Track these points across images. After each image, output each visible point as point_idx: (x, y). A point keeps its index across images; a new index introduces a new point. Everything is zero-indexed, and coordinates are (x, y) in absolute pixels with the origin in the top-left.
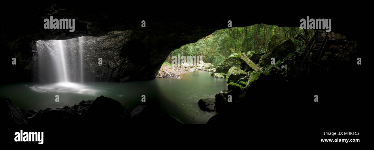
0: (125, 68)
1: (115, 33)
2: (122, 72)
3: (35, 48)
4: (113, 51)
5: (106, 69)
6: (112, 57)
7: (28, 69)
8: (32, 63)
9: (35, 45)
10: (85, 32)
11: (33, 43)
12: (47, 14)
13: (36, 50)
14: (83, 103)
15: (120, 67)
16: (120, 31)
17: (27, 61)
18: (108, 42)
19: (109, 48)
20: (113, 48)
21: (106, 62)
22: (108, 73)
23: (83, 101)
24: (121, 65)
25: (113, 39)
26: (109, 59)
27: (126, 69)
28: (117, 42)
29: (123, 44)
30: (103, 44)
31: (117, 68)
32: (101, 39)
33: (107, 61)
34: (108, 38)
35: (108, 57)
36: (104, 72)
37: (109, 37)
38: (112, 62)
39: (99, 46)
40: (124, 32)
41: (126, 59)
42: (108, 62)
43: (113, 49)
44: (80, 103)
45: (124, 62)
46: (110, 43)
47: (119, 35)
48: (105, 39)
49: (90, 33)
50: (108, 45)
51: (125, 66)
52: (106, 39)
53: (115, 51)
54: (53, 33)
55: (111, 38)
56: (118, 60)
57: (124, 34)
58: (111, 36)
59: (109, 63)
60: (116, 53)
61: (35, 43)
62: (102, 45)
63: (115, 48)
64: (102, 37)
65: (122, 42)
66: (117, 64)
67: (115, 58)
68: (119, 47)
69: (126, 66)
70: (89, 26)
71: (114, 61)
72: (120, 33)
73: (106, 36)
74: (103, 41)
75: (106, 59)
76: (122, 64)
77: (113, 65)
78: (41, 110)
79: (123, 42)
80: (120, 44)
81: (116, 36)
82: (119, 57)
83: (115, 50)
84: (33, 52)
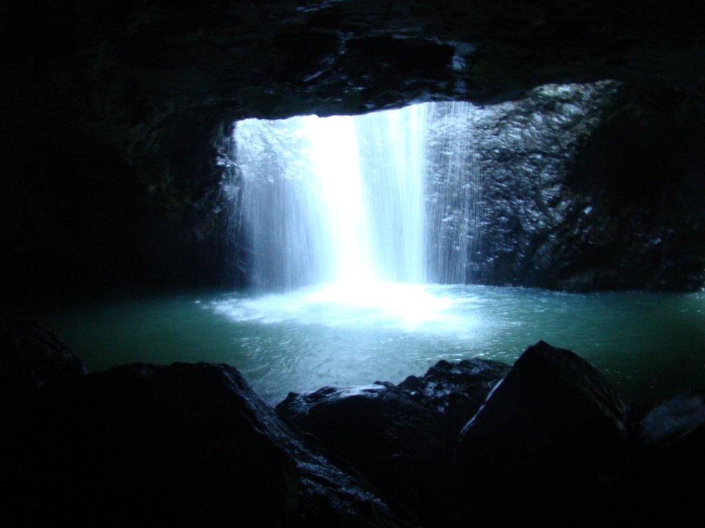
0: (579, 236)
1: (548, 91)
2: (566, 250)
3: (230, 148)
4: (540, 166)
5: (506, 235)
6: (534, 189)
7: (201, 237)
8: (217, 210)
9: (228, 139)
10: (443, 85)
11: (221, 129)
12: (300, 8)
13: (232, 158)
14: (443, 370)
15: (560, 229)
16: (568, 83)
17: (196, 205)
18: (518, 130)
19: (523, 154)
20: (538, 152)
21: (509, 210)
22: (513, 254)
23: (442, 363)
24: (566, 222)
25: (538, 118)
26: (520, 198)
27: (583, 239)
28: (557, 127)
29: (581, 138)
30: (497, 134)
31: (551, 232)
32: (488, 117)
33: (511, 205)
34: (517, 112)
35: (516, 190)
36: (498, 249)
37: (523, 110)
38: (533, 209)
39: (484, 143)
40: (586, 89)
41: (588, 199)
42: (516, 211)
43: (539, 157)
44: (431, 371)
45: (579, 207)
46: (527, 132)
47: (563, 101)
48: (505, 118)
49: (461, 87)
50: (516, 143)
51: (581, 229)
52: (508, 116)
53: (544, 165)
54: (311, 88)
55: (528, 114)
56: (554, 203)
57: (586, 95)
58: (533, 103)
59: (519, 214)
60: (551, 174)
61: (229, 131)
62: (496, 139)
63: (544, 155)
64: (494, 107)
65: (573, 129)
66: (552, 218)
67: (544, 192)
68: (563, 151)
69: (585, 227)
70: (464, 57)
71: (540, 207)
72: (567, 93)
73: (509, 106)
74: (497, 125)
75: (508, 198)
76: (572, 216)
77: (537, 222)
78: (292, 396)
79: (581, 127)
80: (568, 138)
81: (550, 106)
82: (562, 189)
83: (545, 160)
84: (223, 168)
